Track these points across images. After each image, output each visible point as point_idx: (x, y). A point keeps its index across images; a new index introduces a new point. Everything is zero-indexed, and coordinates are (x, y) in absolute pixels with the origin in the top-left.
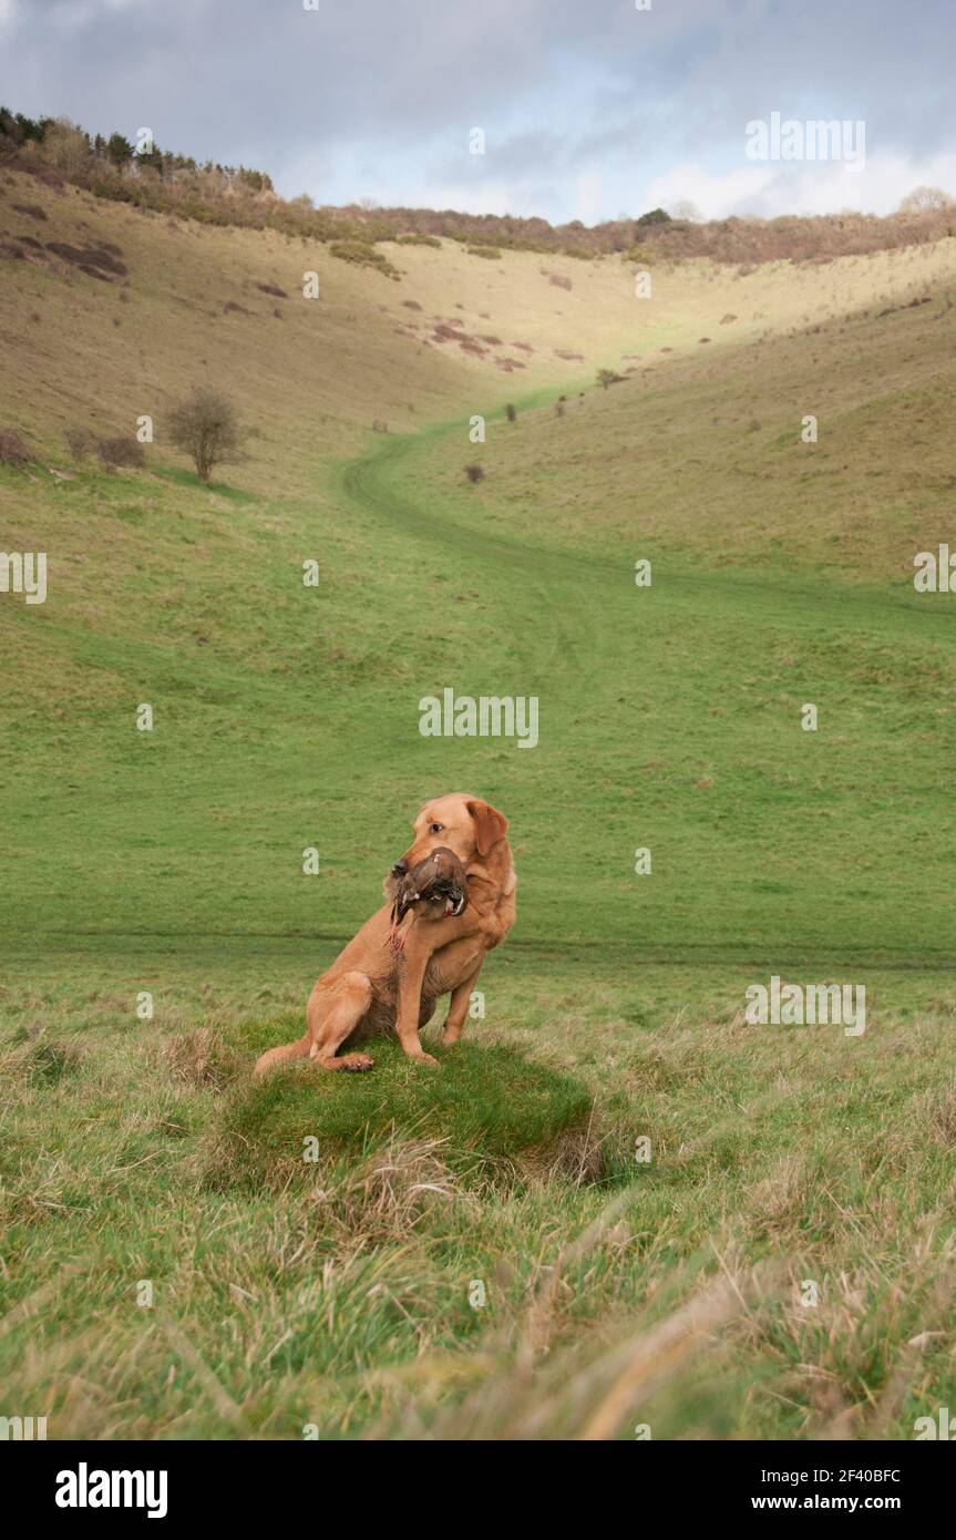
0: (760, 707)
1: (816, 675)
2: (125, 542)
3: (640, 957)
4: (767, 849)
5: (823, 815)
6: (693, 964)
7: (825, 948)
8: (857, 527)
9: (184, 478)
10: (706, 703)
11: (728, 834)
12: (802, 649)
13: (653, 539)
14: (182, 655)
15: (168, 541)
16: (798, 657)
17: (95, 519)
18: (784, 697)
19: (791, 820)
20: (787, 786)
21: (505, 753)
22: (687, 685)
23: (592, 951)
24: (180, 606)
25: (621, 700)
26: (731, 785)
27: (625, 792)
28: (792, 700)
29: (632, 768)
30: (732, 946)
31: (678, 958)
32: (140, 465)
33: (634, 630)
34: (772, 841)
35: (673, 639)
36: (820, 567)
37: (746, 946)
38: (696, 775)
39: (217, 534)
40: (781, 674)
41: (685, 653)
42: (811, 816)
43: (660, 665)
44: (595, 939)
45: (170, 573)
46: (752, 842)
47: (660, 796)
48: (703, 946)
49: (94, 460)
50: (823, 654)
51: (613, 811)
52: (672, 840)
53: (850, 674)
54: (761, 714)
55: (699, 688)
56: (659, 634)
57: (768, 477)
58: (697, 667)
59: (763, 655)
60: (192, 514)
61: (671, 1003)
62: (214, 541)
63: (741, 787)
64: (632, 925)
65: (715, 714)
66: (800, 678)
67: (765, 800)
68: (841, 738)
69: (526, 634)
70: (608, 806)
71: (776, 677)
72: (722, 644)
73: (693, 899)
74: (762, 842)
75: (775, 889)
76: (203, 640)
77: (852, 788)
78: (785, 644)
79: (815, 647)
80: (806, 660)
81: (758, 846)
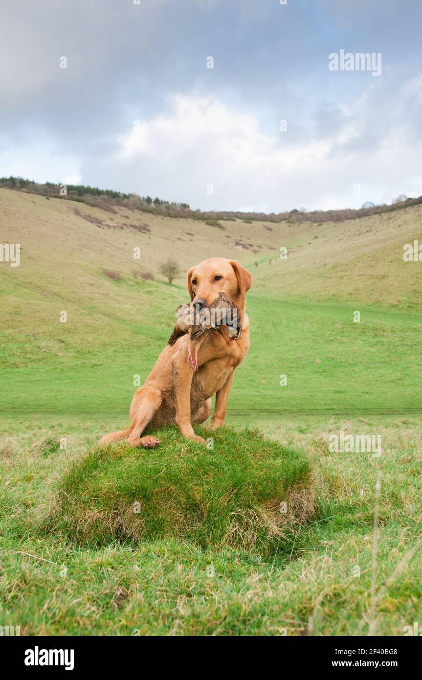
0: (332, 340)
1: (347, 331)
2: (148, 300)
3: (301, 413)
4: (337, 380)
5: (353, 370)
6: (317, 415)
7: (357, 409)
8: (357, 290)
9: (165, 283)
10: (316, 340)
11: (325, 376)
12: (343, 324)
13: (298, 296)
14: (163, 330)
15: (160, 299)
16: (342, 326)
17: (139, 294)
18: (339, 337)
19: (343, 372)
20: (341, 362)
21: (258, 355)
22: (310, 335)
23: (285, 411)
24: (162, 317)
25: (291, 340)
26: (325, 362)
27: (294, 365)
28: (341, 338)
29: (295, 359)
30: (328, 409)
31: (312, 413)
32: (153, 280)
33: (293, 320)
34: (338, 378)
35: (305, 322)
36: (346, 301)
37: (332, 409)
38: (314, 360)
39: (174, 297)
40: (337, 331)
41: (309, 326)
42: (349, 370)
43: (302, 330)
44: (286, 408)
45: (160, 308)
46: (332, 379)
47: (303, 366)
48: (319, 409)
49: (140, 279)
50: (349, 325)
51: (290, 371)
52: (308, 378)
53: (357, 330)
54: (332, 342)
55: (313, 336)
56: (301, 321)
57: (330, 277)
58: (312, 330)
59: (332, 326)
60: (167, 292)
61: (312, 426)
62: (173, 299)
63: (327, 363)
64: (297, 404)
65: (318, 343)
66: (343, 332)
67: (335, 367)
68: (356, 348)
69: (263, 322)
70: (288, 369)
71: (336, 332)
72: (319, 323)
73: (316, 395)
74: (335, 378)
75: (340, 392)
76: (169, 326)
77: (361, 362)
78: (337, 323)
79: (347, 323)
80: (344, 327)
81: (334, 380)
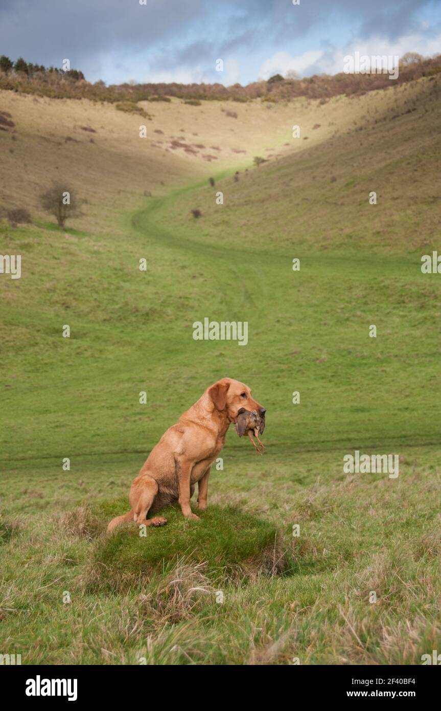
0: (347, 319)
1: (374, 301)
3: (298, 449)
4: (356, 390)
5: (383, 371)
6: (325, 451)
7: (389, 438)
8: (389, 226)
9: (52, 227)
10: (321, 320)
12: (366, 289)
13: (288, 240)
14: (58, 316)
15: (46, 259)
16: (364, 293)
18: (359, 313)
19: (368, 375)
20: (364, 358)
21: (223, 352)
22: (310, 311)
23: (273, 448)
24: (54, 291)
25: (278, 321)
26: (336, 359)
27: (284, 367)
28: (363, 314)
29: (286, 355)
30: (343, 440)
31: (316, 449)
32: (29, 222)
33: (282, 286)
34: (358, 386)
35: (302, 289)
36: (372, 247)
37: (349, 440)
38: (318, 356)
39: (71, 254)
40: (356, 302)
41: (308, 295)
42: (377, 372)
43: (296, 302)
44: (275, 442)
45: (48, 275)
46: (349, 387)
47: (301, 368)
48: (328, 441)
49: (5, 221)
50: (376, 290)
51: (278, 377)
52: (308, 389)
53: (390, 299)
54: (348, 322)
55: (316, 312)
56: (294, 287)
57: (342, 204)
58: (314, 301)
59: (347, 293)
60: (57, 244)
61: (314, 472)
62: (69, 257)
63: (341, 360)
64: (292, 434)
65: (325, 324)
66: (366, 303)
67: (353, 366)
68: (389, 331)
69: (228, 292)
70: (276, 375)
71: (354, 303)
72: (326, 289)
73: (321, 418)
74: (353, 387)
75: (362, 410)
76: (67, 307)
77: (396, 356)
78: (357, 287)
79: (372, 287)
80: (368, 294)
81: (352, 389)
